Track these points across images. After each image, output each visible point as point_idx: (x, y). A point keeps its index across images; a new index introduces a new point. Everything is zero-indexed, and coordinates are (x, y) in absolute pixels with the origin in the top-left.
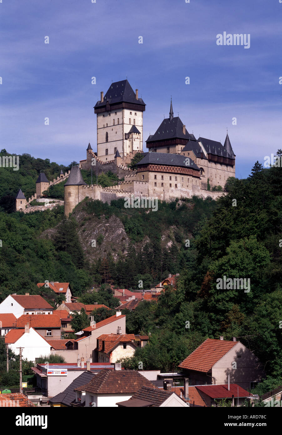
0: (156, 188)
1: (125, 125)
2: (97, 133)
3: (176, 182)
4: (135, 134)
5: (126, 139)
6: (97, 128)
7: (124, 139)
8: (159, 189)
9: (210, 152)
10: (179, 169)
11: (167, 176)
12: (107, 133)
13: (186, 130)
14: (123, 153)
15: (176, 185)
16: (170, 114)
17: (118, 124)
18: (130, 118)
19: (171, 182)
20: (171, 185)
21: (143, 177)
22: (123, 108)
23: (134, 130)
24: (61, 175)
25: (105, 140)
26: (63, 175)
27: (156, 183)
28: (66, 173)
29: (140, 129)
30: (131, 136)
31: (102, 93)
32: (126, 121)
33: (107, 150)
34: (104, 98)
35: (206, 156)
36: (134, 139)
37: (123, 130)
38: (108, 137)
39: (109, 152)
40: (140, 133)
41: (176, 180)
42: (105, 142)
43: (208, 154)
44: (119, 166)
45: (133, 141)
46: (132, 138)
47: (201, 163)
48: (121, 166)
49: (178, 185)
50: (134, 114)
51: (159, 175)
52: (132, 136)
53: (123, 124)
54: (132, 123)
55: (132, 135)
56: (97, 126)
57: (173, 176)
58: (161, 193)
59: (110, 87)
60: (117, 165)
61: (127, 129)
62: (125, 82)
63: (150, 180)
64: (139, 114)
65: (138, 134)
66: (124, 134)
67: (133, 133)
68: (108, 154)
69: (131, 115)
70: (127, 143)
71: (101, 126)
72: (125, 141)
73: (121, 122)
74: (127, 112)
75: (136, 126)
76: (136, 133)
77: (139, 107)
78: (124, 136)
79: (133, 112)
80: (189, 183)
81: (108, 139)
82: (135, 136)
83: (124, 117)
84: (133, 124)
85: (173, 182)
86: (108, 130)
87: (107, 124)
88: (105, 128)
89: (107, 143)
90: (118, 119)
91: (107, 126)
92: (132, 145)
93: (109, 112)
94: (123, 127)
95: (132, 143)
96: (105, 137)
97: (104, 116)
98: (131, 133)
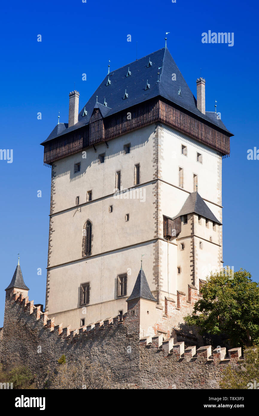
1: (162, 186)
4: (203, 221)
5: (168, 237)
6: (51, 211)
7: (162, 236)
12: (89, 224)
14: (157, 292)
17: (138, 185)
18: (181, 165)
23: (200, 209)
25: (77, 253)
30: (186, 229)
33: (85, 289)
36: (197, 240)
37: (157, 203)
38: (94, 238)
39: (95, 295)
42: (80, 257)
44: (149, 341)
45: (197, 245)
46: (192, 236)
52: (193, 229)
53: (157, 180)
54: (190, 187)
55: (193, 224)
60: (141, 337)
62: (158, 55)
64: (211, 159)
65: (210, 223)
66: (161, 219)
68: (91, 303)
69: (183, 156)
70: (171, 253)
71: (65, 203)
72: (163, 245)
73: (146, 176)
74: (170, 140)
76: (206, 221)
77: (213, 134)
78: (161, 227)
79: (193, 148)
82: (202, 229)
83: (163, 159)
86: (94, 212)
87: (90, 193)
88: (83, 208)
89: (89, 261)
90: (138, 166)
91: (91, 201)
92: (193, 261)
93: (101, 150)
94: (157, 195)
95: (193, 256)
96: (79, 239)
97: (78, 167)
98: (189, 218)
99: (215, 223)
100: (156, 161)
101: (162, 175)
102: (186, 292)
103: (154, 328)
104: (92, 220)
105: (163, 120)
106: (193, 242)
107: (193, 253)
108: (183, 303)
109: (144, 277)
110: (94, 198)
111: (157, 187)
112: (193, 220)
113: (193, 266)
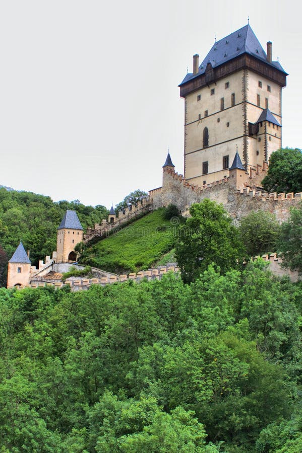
1: (248, 106)
2: (185, 134)
4: (271, 125)
5: (251, 135)
6: (185, 122)
7: (248, 134)
12: (206, 131)
14: (246, 165)
17: (233, 105)
18: (259, 94)
22: (245, 69)
23: (269, 117)
25: (201, 145)
26: (114, 216)
30: (261, 130)
32: (251, 98)
33: (205, 166)
34: (200, 67)
36: (268, 136)
37: (245, 116)
38: (210, 137)
39: (211, 168)
40: (280, 126)
42: (202, 148)
45: (268, 139)
46: (265, 133)
50: (267, 87)
52: (265, 129)
53: (245, 102)
54: (263, 105)
55: (265, 127)
56: (185, 120)
60: (238, 189)
61: (253, 116)
64: (276, 89)
65: (275, 127)
66: (247, 125)
67: (267, 124)
68: (208, 173)
70: (252, 143)
71: (193, 118)
72: (249, 139)
74: (252, 79)
75: (270, 113)
77: (276, 75)
78: (247, 129)
79: (265, 83)
81: (208, 141)
82: (271, 130)
83: (248, 90)
84: (265, 108)
86: (210, 123)
87: (206, 112)
88: (203, 120)
89: (207, 150)
90: (233, 95)
91: (206, 115)
92: (266, 148)
93: (212, 88)
94: (245, 111)
95: (266, 145)
96: (201, 138)
97: (199, 98)
98: (263, 123)
100: (244, 91)
101: (249, 100)
102: (262, 165)
103: (245, 184)
104: (208, 127)
105: (248, 67)
106: (266, 137)
107: (266, 143)
108: (260, 171)
109: (239, 156)
110: (209, 114)
111: (245, 106)
112: (265, 124)
113: (266, 150)
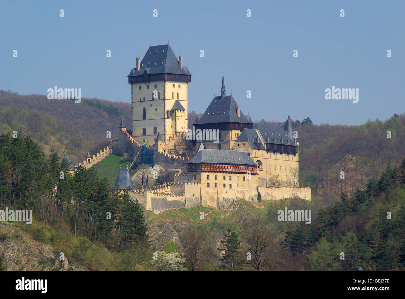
0: (208, 189)
1: (166, 101)
3: (230, 182)
4: (179, 111)
5: (168, 118)
6: (132, 101)
7: (166, 117)
8: (212, 190)
9: (268, 141)
10: (234, 167)
11: (220, 176)
13: (241, 111)
14: (165, 135)
15: (231, 185)
16: (222, 91)
17: (159, 99)
18: (173, 92)
19: (225, 182)
20: (224, 185)
21: (195, 177)
22: (165, 81)
23: (178, 106)
24: (88, 159)
25: (142, 118)
26: (90, 159)
27: (208, 184)
28: (93, 156)
29: (184, 105)
30: (174, 115)
31: (137, 59)
32: (168, 95)
33: (144, 130)
34: (141, 65)
35: (264, 145)
36: (177, 118)
37: (165, 107)
38: (146, 114)
39: (147, 133)
40: (185, 110)
41: (231, 179)
42: (142, 119)
43: (267, 144)
44: (161, 153)
45: (177, 119)
47: (258, 155)
48: (163, 153)
49: (232, 186)
50: (178, 86)
51: (212, 175)
52: (176, 114)
53: (164, 99)
54: (175, 98)
56: (132, 99)
57: (227, 176)
58: (215, 195)
59: (148, 53)
60: (159, 151)
61: (169, 106)
62: (166, 47)
63: (202, 181)
64: (184, 86)
65: (182, 111)
66: (166, 112)
67: (177, 111)
68: (146, 135)
69: (174, 89)
70: (169, 122)
71: (137, 99)
72: (167, 120)
73: (161, 98)
74: (169, 85)
75: (179, 101)
76: (181, 110)
77: (184, 77)
78: (166, 114)
79: (177, 84)
80: (245, 182)
81: (145, 116)
82: (179, 114)
83: (166, 92)
84: (177, 99)
85: (227, 182)
86: (146, 105)
87: (145, 98)
88: (142, 102)
89: (145, 121)
90: (159, 93)
91: (144, 100)
92: (176, 124)
93: (148, 84)
94: (165, 104)
96: (142, 113)
97: (140, 88)
98: (175, 111)
99: (184, 110)
100: (164, 93)
101: (167, 97)
102: (172, 137)
103: (162, 148)
104: (145, 108)
106: (176, 118)
107: (176, 121)
110: (146, 100)
111: (164, 101)
113: (176, 126)
